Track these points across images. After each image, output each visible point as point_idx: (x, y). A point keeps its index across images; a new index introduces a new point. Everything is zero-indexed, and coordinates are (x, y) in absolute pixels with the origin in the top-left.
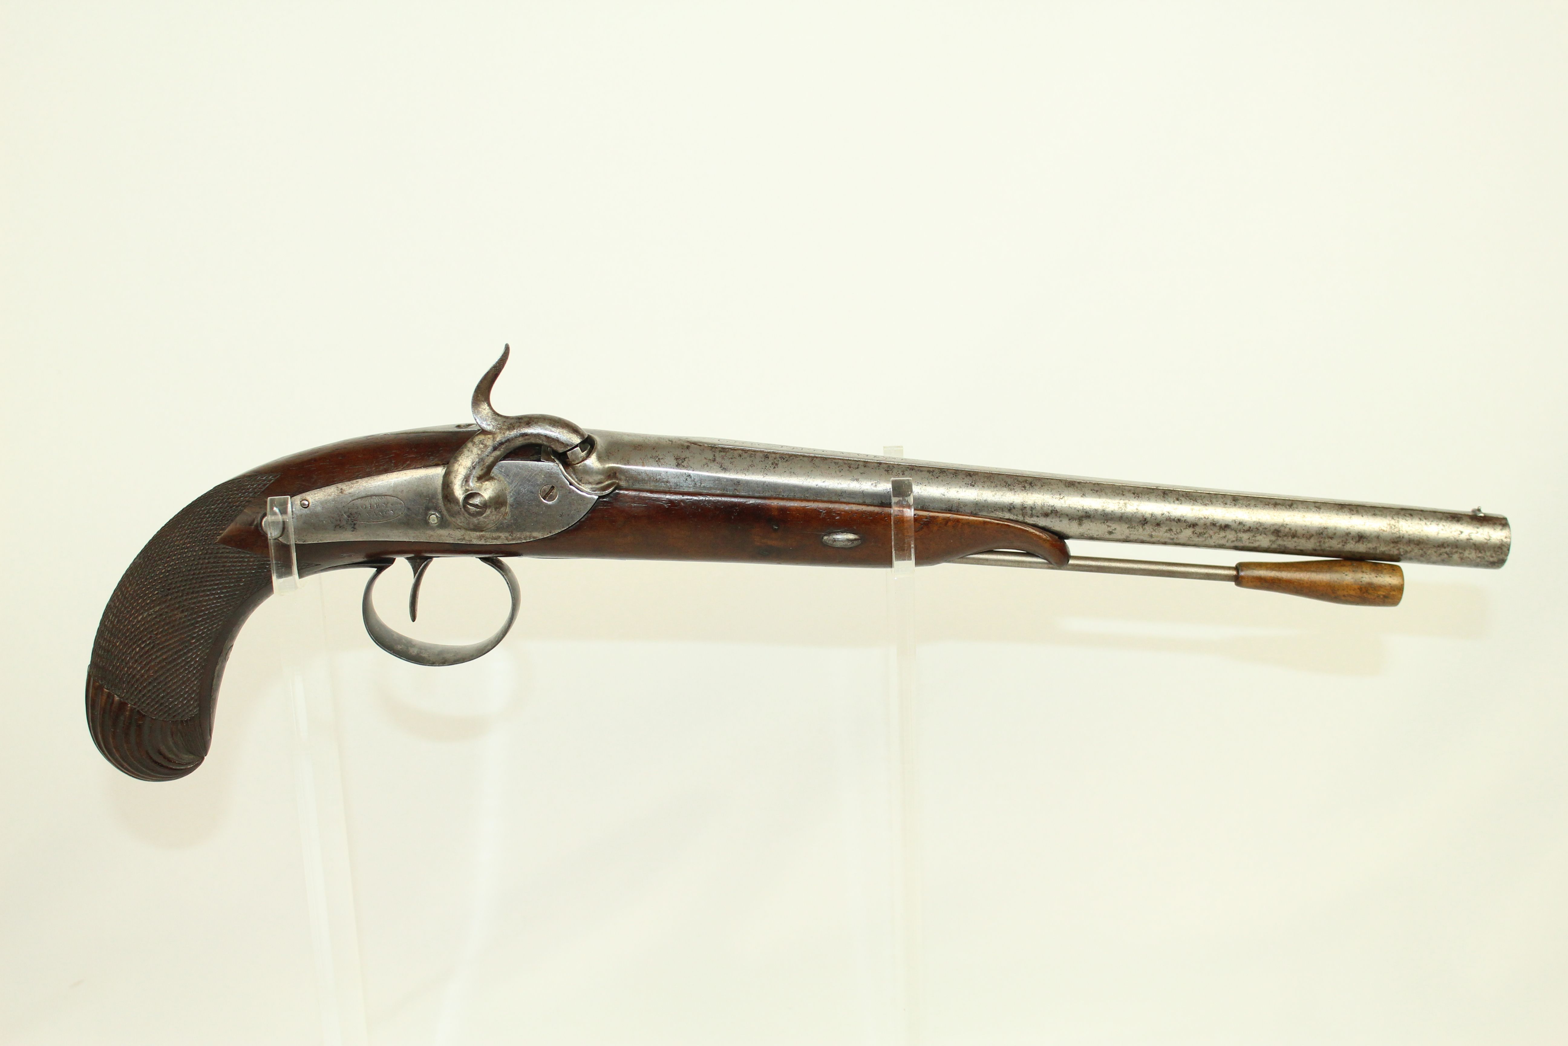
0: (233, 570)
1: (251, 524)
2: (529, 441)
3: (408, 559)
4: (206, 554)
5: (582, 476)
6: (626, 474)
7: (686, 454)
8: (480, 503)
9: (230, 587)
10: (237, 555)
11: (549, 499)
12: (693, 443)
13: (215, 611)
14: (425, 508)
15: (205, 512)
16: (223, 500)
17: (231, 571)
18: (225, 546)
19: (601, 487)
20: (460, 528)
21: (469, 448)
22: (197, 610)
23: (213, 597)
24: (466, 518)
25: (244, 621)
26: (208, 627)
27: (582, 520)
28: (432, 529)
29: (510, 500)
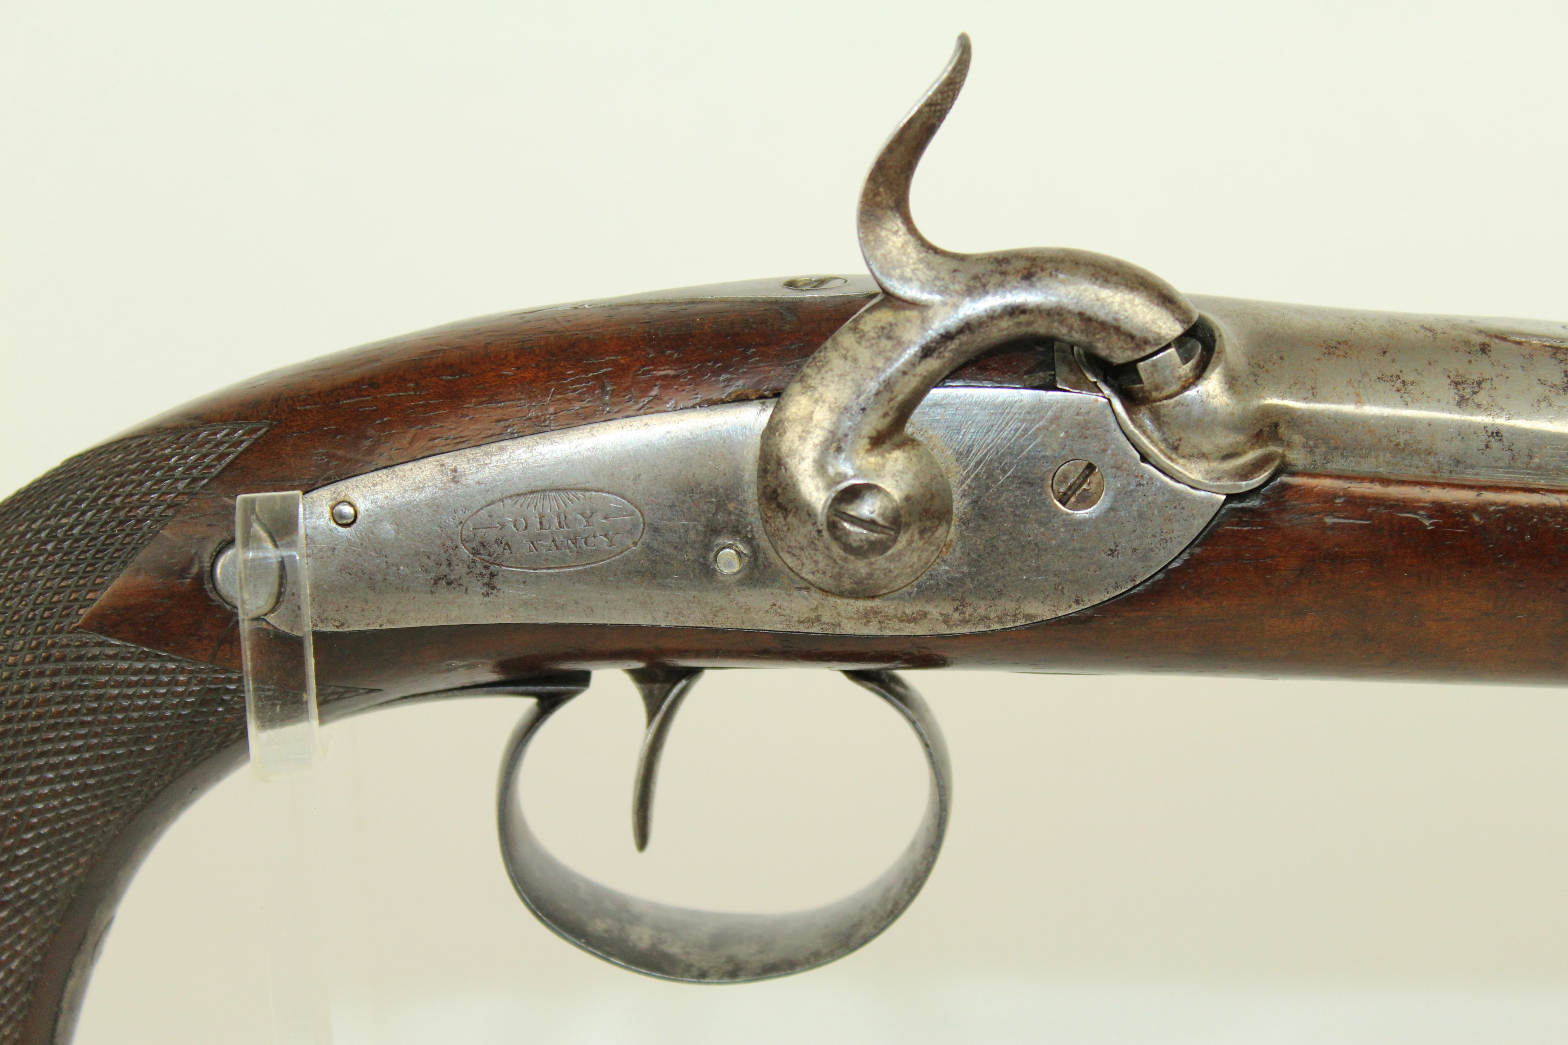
0: (124, 709)
1: (184, 571)
2: (1030, 330)
3: (633, 673)
4: (46, 659)
5: (1182, 434)
6: (1307, 427)
7: (1480, 368)
8: (883, 515)
9: (115, 758)
10: (140, 665)
11: (1078, 501)
12: (1496, 337)
13: (69, 827)
14: (706, 527)
15: (43, 535)
16: (95, 500)
17: (118, 711)
18: (103, 638)
19: (1237, 468)
20: (809, 586)
21: (847, 350)
22: (15, 825)
23: (63, 785)
24: (835, 561)
25: (147, 848)
26: (46, 873)
27: (1175, 565)
28: (724, 587)
29: (959, 505)
